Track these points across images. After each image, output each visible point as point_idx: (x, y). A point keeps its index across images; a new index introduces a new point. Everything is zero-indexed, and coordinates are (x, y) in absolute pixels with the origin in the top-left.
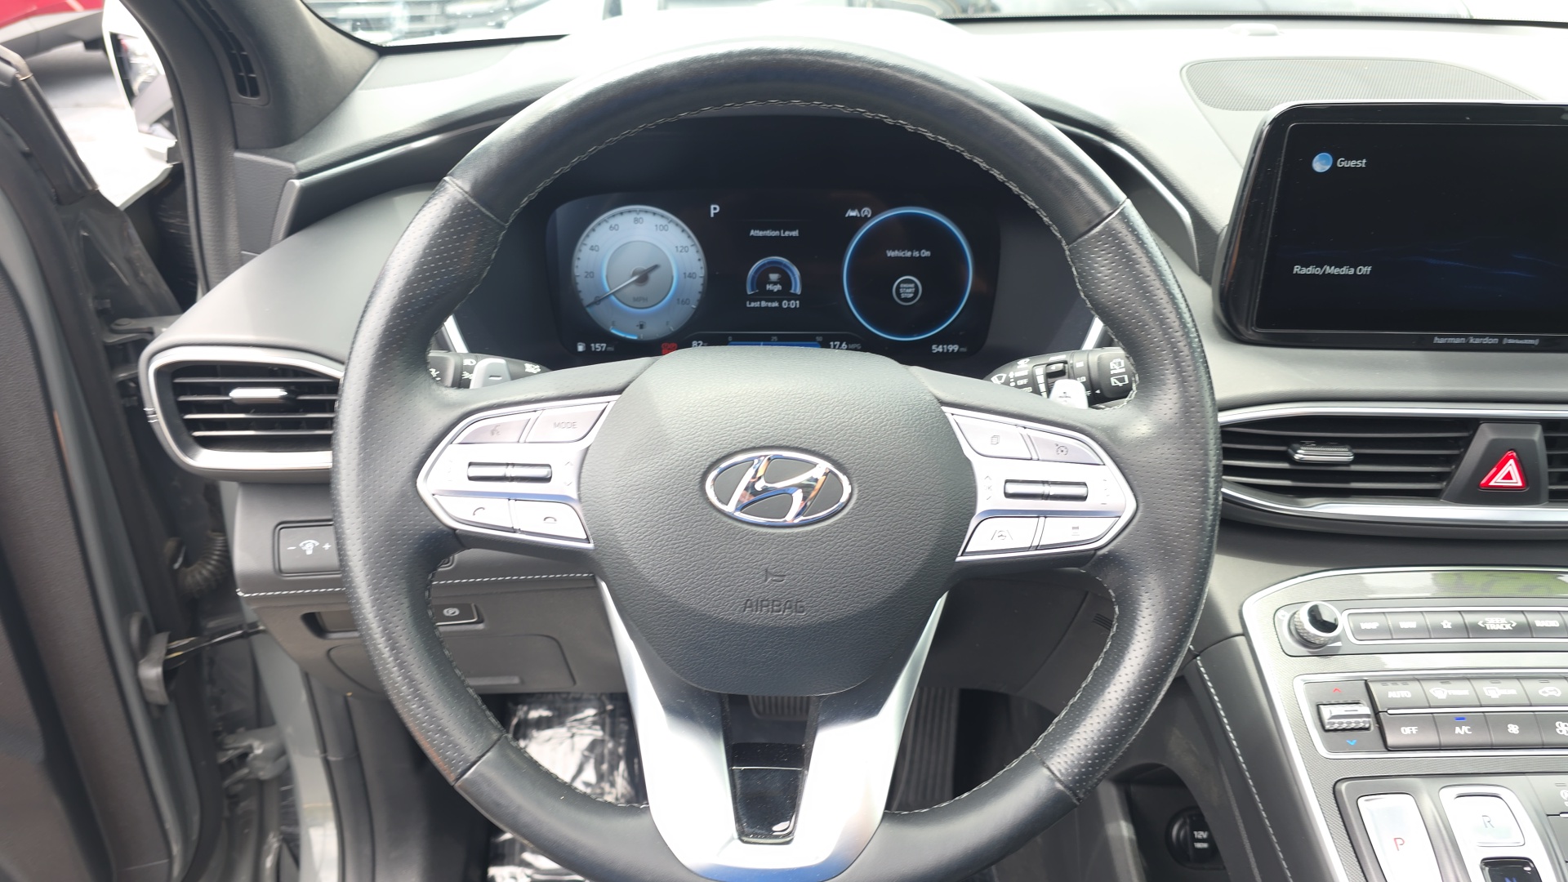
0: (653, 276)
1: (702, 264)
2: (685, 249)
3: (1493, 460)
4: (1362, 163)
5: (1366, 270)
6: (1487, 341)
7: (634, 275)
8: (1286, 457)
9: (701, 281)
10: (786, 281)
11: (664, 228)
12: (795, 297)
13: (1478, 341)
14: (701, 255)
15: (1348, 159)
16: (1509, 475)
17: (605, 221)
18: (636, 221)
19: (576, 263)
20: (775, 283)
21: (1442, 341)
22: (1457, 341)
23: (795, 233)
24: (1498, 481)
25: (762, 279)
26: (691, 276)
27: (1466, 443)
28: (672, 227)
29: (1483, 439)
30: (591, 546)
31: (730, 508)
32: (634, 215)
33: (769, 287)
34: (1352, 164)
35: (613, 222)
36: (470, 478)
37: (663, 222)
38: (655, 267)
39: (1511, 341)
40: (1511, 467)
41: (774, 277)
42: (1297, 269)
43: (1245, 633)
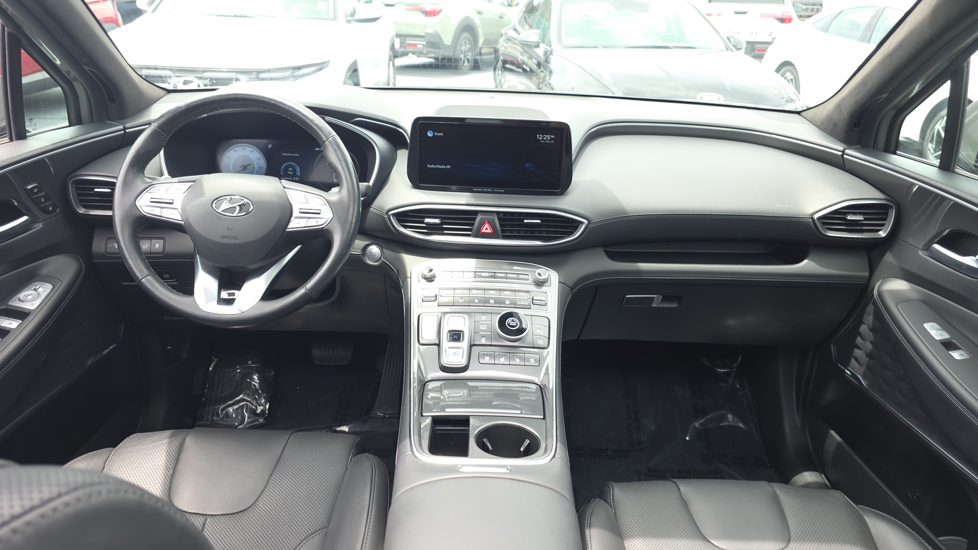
0: (248, 167)
1: (265, 164)
2: (260, 159)
3: (482, 224)
4: (442, 134)
5: (449, 167)
6: (489, 190)
7: (242, 167)
8: (423, 223)
9: (265, 170)
10: (294, 171)
11: (253, 152)
12: (298, 176)
13: (486, 190)
14: (265, 161)
15: (438, 133)
16: (486, 229)
17: (233, 148)
18: (243, 149)
19: (222, 162)
20: (291, 171)
21: (475, 190)
22: (480, 190)
23: (298, 155)
24: (484, 230)
25: (286, 169)
26: (261, 168)
27: (474, 219)
28: (255, 151)
29: (479, 217)
30: (183, 223)
31: (219, 211)
32: (243, 147)
33: (289, 173)
34: (439, 134)
35: (235, 149)
36: (151, 202)
37: (253, 150)
38: (249, 164)
39: (496, 190)
40: (487, 226)
41: (290, 169)
42: (428, 166)
43: (411, 278)
